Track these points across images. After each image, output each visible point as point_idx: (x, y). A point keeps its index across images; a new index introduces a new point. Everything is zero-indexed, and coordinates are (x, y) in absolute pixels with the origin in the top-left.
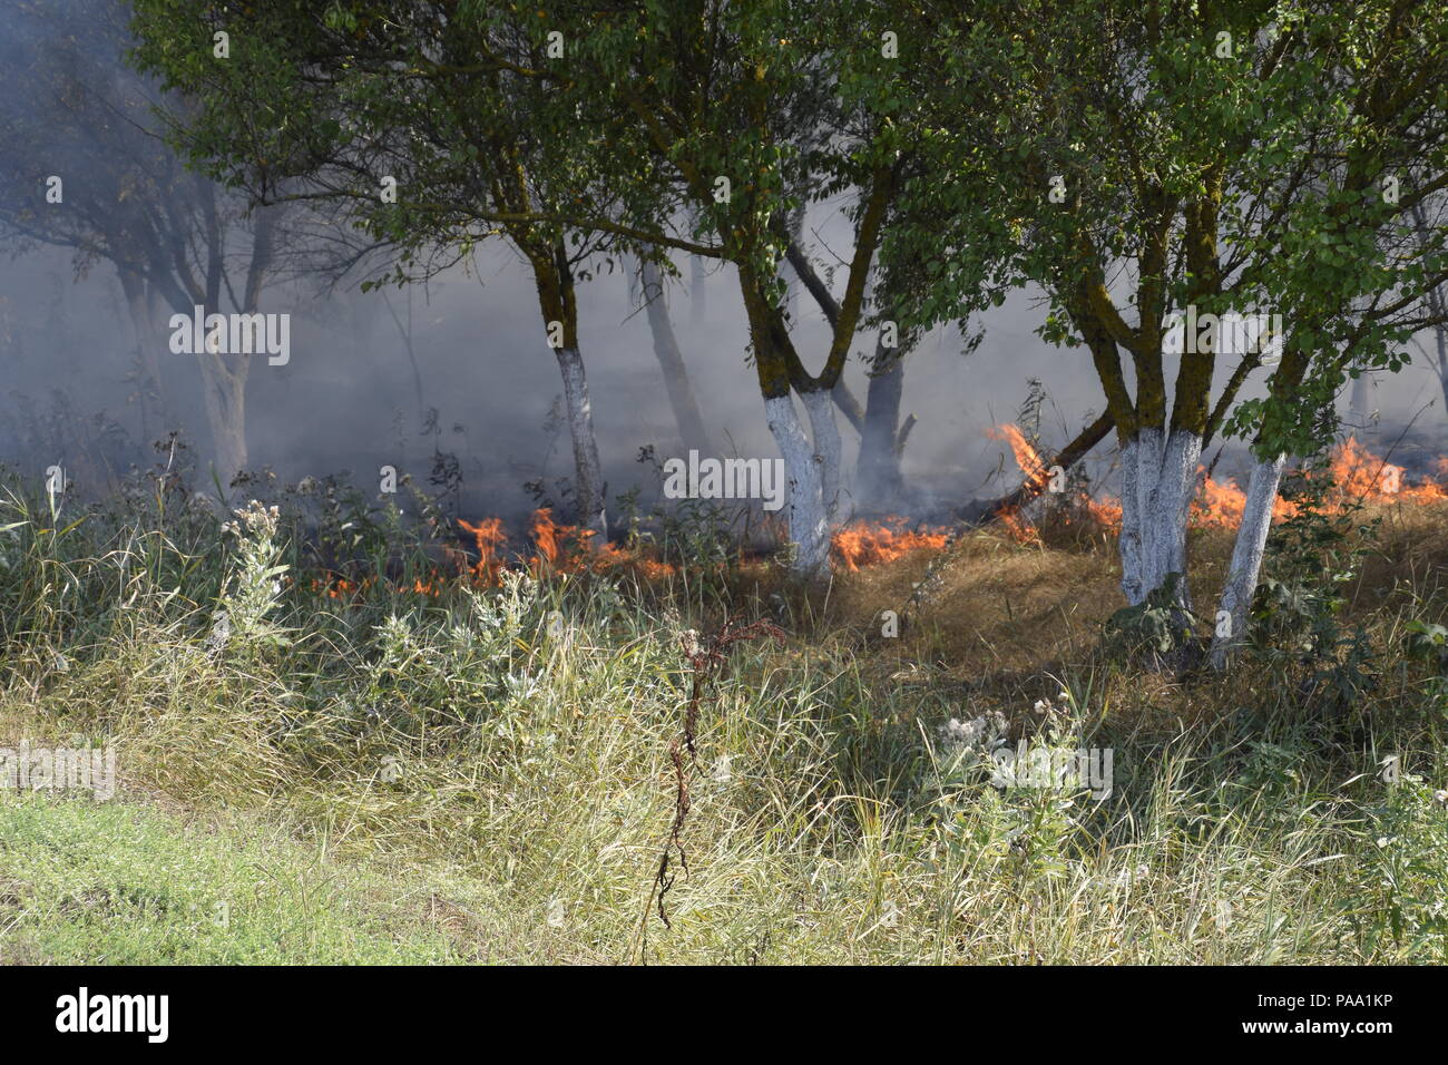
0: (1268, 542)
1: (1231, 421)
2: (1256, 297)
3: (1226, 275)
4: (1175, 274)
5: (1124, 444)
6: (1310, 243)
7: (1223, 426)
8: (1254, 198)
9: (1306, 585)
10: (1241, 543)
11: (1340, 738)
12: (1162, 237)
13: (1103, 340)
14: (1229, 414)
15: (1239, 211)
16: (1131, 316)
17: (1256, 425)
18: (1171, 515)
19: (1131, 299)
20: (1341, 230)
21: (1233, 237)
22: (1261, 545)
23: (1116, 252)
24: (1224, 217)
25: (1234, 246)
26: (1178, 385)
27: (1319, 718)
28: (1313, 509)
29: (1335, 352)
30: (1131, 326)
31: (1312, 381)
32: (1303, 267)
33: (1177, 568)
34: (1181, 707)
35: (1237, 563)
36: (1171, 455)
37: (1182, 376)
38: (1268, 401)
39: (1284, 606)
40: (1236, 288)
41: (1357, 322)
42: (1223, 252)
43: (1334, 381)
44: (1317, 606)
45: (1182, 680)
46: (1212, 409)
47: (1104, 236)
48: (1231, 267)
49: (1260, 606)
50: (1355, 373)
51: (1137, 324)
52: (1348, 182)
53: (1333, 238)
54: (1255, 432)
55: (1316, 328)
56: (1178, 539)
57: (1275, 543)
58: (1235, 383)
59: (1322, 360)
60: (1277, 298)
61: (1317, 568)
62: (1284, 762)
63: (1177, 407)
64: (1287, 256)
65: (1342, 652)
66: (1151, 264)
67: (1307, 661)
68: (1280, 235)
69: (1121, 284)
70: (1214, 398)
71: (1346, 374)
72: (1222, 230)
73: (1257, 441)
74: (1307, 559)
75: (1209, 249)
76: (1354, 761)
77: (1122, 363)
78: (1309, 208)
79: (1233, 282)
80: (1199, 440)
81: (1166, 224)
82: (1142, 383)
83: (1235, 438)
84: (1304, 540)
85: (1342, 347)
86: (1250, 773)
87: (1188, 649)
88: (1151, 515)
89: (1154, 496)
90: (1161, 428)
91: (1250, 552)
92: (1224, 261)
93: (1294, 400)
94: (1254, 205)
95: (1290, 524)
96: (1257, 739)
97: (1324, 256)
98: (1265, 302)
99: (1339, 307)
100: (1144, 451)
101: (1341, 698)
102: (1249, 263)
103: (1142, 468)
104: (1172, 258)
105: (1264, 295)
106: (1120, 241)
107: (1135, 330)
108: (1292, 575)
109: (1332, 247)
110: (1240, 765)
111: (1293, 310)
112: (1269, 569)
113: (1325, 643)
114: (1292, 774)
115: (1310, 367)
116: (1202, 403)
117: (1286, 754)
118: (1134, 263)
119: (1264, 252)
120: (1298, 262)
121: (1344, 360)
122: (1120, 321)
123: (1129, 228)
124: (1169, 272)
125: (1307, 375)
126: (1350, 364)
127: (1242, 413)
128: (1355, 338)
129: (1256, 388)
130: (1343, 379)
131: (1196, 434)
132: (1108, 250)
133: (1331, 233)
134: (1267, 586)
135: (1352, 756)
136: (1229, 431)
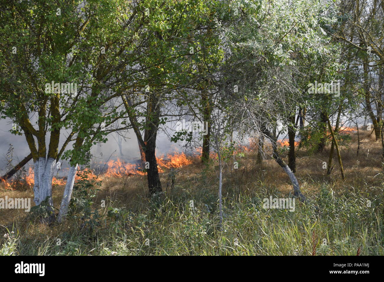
0: (74, 187)
1: (64, 155)
2: (69, 123)
3: (62, 117)
4: (48, 116)
5: (35, 162)
6: (83, 110)
7: (61, 157)
8: (68, 97)
9: (83, 198)
10: (67, 188)
11: (90, 239)
12: (44, 106)
13: (29, 134)
14: (63, 154)
15: (65, 100)
16: (36, 127)
17: (70, 157)
18: (48, 181)
19: (36, 123)
20: (90, 107)
21: (63, 107)
22: (72, 188)
23: (32, 110)
24: (61, 102)
25: (63, 109)
26: (49, 146)
27: (85, 234)
28: (85, 179)
29: (90, 138)
30: (36, 130)
31: (84, 145)
32: (81, 116)
33: (49, 195)
34: (49, 233)
35: (65, 192)
36: (48, 165)
37: (50, 143)
38: (73, 150)
39: (77, 204)
40: (64, 121)
41: (95, 130)
42: (61, 111)
43: (90, 145)
44: (86, 204)
45: (49, 226)
46: (59, 152)
47: (28, 106)
48: (63, 115)
49: (71, 204)
50: (95, 143)
51: (38, 129)
52: (92, 94)
53: (88, 109)
54: (70, 159)
55: (85, 132)
56: (50, 187)
57: (76, 188)
58: (65, 145)
59: (87, 140)
60: (75, 124)
61: (86, 194)
62: (75, 246)
63: (49, 152)
64: (77, 113)
65: (92, 217)
66: (42, 113)
67: (83, 219)
68: (75, 108)
69: (34, 119)
70: (59, 149)
71: (93, 143)
72: (60, 105)
73: (70, 161)
74: (84, 192)
75: (57, 111)
76: (93, 245)
78: (83, 100)
79: (64, 119)
80: (55, 161)
81: (45, 103)
82: (39, 145)
83: (64, 160)
84: (83, 187)
85: (92, 136)
86: (66, 250)
87: (52, 217)
88: (42, 181)
89: (43, 176)
90: (45, 157)
91: (69, 190)
92: (61, 113)
93: (80, 150)
94: (68, 99)
95: (79, 182)
96: (69, 241)
97: (87, 113)
98: (72, 125)
99: (91, 126)
100: (40, 163)
101: (91, 229)
102: (67, 114)
103: (39, 168)
104: (47, 112)
105: (72, 123)
106: (33, 107)
107: (37, 131)
108: (79, 196)
109: (88, 111)
110: (63, 248)
111: (79, 127)
112: (73, 195)
113: (88, 213)
114: (77, 249)
115: (84, 142)
116: (56, 151)
117: (76, 244)
118: (37, 113)
119: (71, 111)
120: (80, 114)
121: (92, 140)
122: (33, 128)
123: (35, 104)
124: (47, 116)
125: (83, 144)
126: (94, 141)
127: (66, 154)
128: (95, 134)
129: (70, 147)
130: (92, 145)
131: (55, 159)
132: (30, 109)
133: (88, 107)
134: (73, 199)
136: (63, 158)
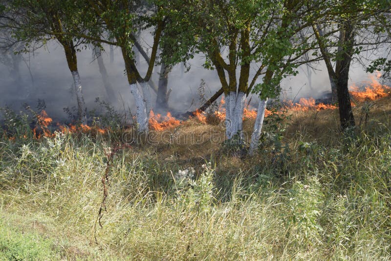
0: (264, 121)
1: (254, 89)
2: (259, 56)
3: (252, 50)
4: (239, 50)
5: (226, 96)
6: (273, 42)
7: (252, 91)
8: (258, 29)
9: (273, 133)
10: (257, 122)
11: (282, 173)
12: (235, 40)
13: (220, 68)
14: (253, 88)
15: (255, 33)
16: (227, 61)
17: (260, 90)
18: (238, 115)
19: (227, 57)
20: (281, 38)
21: (253, 40)
22: (262, 122)
23: (223, 44)
24: (251, 35)
25: (253, 42)
26: (240, 80)
27: (276, 167)
28: (275, 113)
29: (280, 71)
30: (227, 64)
31: (274, 78)
32: (271, 48)
33: (240, 129)
34: (241, 166)
35: (256, 126)
36: (238, 100)
37: (241, 77)
38: (263, 84)
39: (267, 138)
40: (254, 54)
41: (285, 63)
42: (251, 44)
43: (280, 79)
44: (276, 138)
45: (241, 159)
46: (249, 86)
47: (220, 40)
48: (253, 48)
49: (262, 138)
50: (285, 76)
51: (229, 64)
52: (283, 25)
53: (279, 41)
54: (260, 92)
55: (275, 64)
56: (240, 121)
57: (266, 122)
58: (254, 79)
59: (277, 73)
60: (265, 56)
61: (276, 128)
62: (267, 179)
63: (240, 86)
64: (267, 45)
65: (282, 150)
66: (232, 47)
67: (273, 153)
68: (265, 40)
69: (225, 53)
70: (249, 84)
71: (283, 77)
72: (250, 38)
73: (260, 95)
74: (274, 126)
75: (247, 43)
76: (285, 178)
77: (225, 74)
78: (273, 32)
79: (254, 52)
80: (246, 95)
81: (236, 36)
82: (230, 79)
83: (255, 94)
84: (273, 121)
85: (282, 69)
86: (259, 182)
87: (243, 150)
88: (233, 115)
89: (234, 110)
90: (236, 91)
91: (259, 124)
92: (251, 47)
93: (269, 84)
94: (259, 31)
95: (269, 116)
96: (260, 173)
97: (277, 46)
98: (262, 57)
99: (281, 59)
100: (231, 97)
101: (282, 163)
102: (257, 47)
103: (231, 102)
104: (238, 46)
105: (261, 56)
106: (224, 41)
107: (228, 65)
108: (270, 130)
109: (279, 43)
110: (256, 180)
111: (269, 60)
112: (264, 129)
113: (278, 148)
114: (269, 182)
115: (274, 75)
116: (246, 85)
117: (268, 177)
118: (227, 47)
119: (261, 43)
120: (270, 47)
121: (282, 73)
122: (224, 62)
123: (226, 37)
124: (237, 49)
125: (273, 77)
126: (284, 74)
127: (256, 88)
128: (285, 66)
129: (260, 81)
130: (282, 78)
131: (245, 93)
132: (221, 44)
133: (278, 39)
134: (263, 133)
135: (284, 177)
136: (253, 92)
